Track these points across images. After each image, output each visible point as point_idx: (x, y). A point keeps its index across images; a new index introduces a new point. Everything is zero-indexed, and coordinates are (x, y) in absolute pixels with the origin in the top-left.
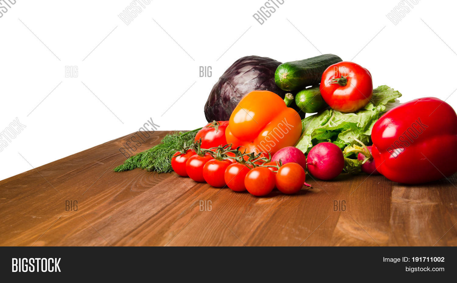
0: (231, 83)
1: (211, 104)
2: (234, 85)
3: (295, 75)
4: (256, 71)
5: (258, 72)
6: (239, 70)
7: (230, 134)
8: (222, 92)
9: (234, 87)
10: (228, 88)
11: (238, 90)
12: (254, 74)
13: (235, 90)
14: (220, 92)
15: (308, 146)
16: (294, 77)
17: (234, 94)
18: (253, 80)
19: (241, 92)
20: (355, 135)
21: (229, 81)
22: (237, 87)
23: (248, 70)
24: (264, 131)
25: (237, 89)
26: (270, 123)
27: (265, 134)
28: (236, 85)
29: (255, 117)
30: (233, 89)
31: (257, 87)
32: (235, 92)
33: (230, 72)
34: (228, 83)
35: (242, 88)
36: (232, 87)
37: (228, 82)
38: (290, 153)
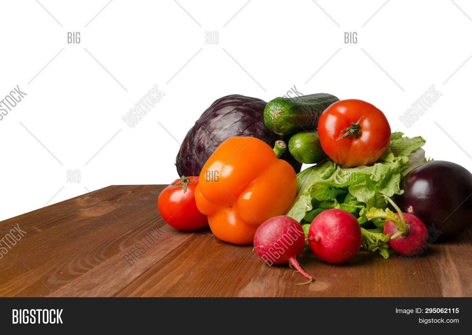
0: (206, 128)
1: (182, 155)
2: (211, 131)
4: (238, 113)
5: (241, 114)
6: (218, 112)
7: (201, 195)
8: (196, 140)
9: (210, 133)
10: (204, 134)
11: (215, 137)
12: (236, 117)
13: (211, 137)
14: (194, 139)
15: (306, 210)
17: (211, 142)
18: (235, 125)
19: (219, 139)
20: (370, 192)
21: (205, 126)
22: (215, 133)
23: (228, 111)
24: (246, 193)
25: (214, 136)
26: (255, 181)
27: (247, 196)
28: (213, 130)
30: (209, 136)
31: (240, 133)
32: (212, 139)
33: (207, 114)
34: (203, 129)
35: (221, 134)
36: (208, 132)
37: (203, 127)
38: (282, 226)
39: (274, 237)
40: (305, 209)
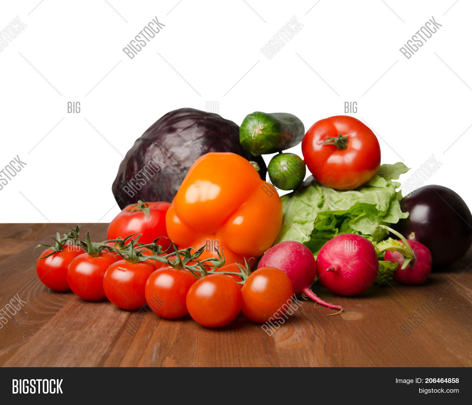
0: (161, 144)
1: (127, 177)
2: (168, 148)
3: (275, 130)
4: (200, 128)
5: (204, 129)
6: (175, 126)
7: (176, 220)
8: (147, 158)
9: (167, 150)
10: (157, 152)
11: (174, 156)
12: (198, 132)
13: (169, 155)
14: (144, 158)
15: (303, 240)
16: (273, 131)
17: (168, 162)
18: (198, 141)
19: (179, 158)
20: (372, 223)
21: (158, 142)
22: (171, 150)
23: (189, 125)
24: (237, 216)
25: (173, 154)
26: (244, 204)
27: (238, 220)
28: (170, 147)
29: (221, 193)
30: (166, 154)
31: (205, 150)
32: (169, 158)
33: (156, 129)
34: (156, 145)
35: (181, 152)
36: (163, 150)
37: (156, 143)
38: (296, 251)
39: (288, 264)
40: (301, 240)
